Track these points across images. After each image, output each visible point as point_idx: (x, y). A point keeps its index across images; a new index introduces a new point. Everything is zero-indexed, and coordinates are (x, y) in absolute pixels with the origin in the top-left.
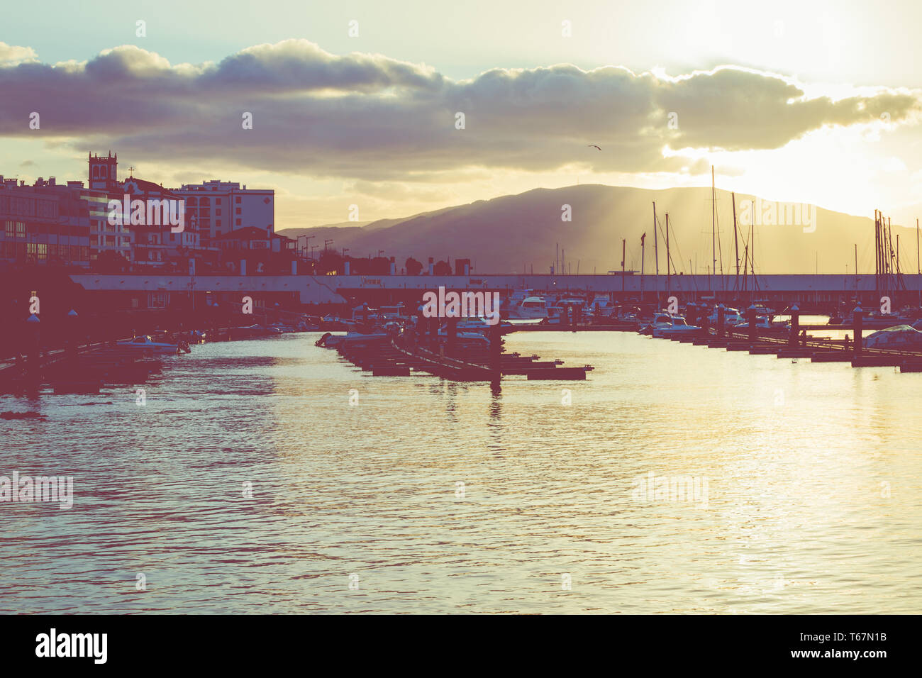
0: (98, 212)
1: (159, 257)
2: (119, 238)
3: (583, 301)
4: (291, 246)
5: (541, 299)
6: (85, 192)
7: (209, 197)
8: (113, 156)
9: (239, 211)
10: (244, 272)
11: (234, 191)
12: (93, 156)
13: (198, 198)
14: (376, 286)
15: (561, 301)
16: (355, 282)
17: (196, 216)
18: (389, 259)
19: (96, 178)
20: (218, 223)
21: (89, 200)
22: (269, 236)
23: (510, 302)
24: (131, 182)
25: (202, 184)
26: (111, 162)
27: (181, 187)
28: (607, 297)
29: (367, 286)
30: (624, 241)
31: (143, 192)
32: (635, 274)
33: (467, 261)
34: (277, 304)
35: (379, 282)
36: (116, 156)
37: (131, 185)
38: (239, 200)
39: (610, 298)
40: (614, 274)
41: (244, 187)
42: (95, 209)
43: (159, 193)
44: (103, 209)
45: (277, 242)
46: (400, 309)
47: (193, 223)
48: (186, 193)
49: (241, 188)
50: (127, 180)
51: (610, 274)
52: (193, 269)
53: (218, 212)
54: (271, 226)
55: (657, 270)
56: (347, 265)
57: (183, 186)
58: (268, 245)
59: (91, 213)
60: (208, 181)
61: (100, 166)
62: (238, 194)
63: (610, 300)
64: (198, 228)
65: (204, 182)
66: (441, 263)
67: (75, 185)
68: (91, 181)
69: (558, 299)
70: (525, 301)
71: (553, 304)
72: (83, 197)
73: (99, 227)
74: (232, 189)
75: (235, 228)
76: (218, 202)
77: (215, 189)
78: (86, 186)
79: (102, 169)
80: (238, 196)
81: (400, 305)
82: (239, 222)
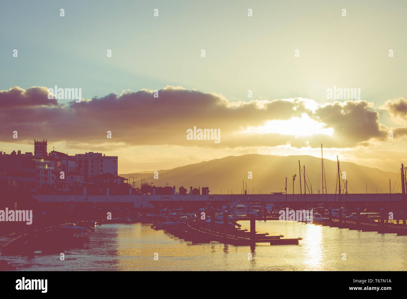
0: (40, 166)
1: (67, 187)
2: (49, 178)
3: (261, 206)
4: (126, 182)
5: (244, 206)
6: (33, 157)
7: (88, 160)
8: (45, 141)
9: (102, 166)
10: (108, 193)
11: (100, 157)
12: (36, 141)
13: (83, 160)
14: (167, 200)
15: (252, 206)
16: (158, 198)
17: (82, 168)
18: (173, 188)
19: (38, 151)
20: (92, 171)
21: (36, 161)
22: (116, 177)
23: (230, 207)
24: (54, 153)
25: (85, 154)
26: (45, 144)
27: (75, 155)
28: (272, 205)
29: (163, 200)
30: (286, 178)
31: (59, 157)
32: (283, 194)
33: (207, 188)
34: (127, 208)
35: (168, 198)
36: (47, 141)
37: (53, 154)
38: (102, 161)
39: (274, 205)
40: (273, 194)
41: (104, 155)
42: (39, 165)
43: (66, 158)
44: (42, 165)
45: (119, 180)
46: (181, 210)
47: (81, 171)
48: (77, 158)
49: (103, 155)
50: (51, 152)
51: (272, 194)
52: (85, 193)
53: (92, 166)
54: (117, 172)
55: (301, 192)
56: (154, 190)
57: (76, 154)
58: (115, 181)
59: (37, 166)
60: (88, 152)
61: (39, 146)
62: (101, 158)
63: (274, 206)
64: (83, 174)
65: (86, 153)
66: (195, 189)
67: (29, 154)
68: (35, 152)
69: (251, 205)
70: (237, 206)
71: (248, 208)
72: (33, 160)
73: (41, 174)
74: (99, 156)
75: (100, 173)
76: (92, 162)
77: (91, 156)
78: (33, 155)
79: (41, 147)
80: (102, 159)
81: (181, 209)
82: (102, 171)
